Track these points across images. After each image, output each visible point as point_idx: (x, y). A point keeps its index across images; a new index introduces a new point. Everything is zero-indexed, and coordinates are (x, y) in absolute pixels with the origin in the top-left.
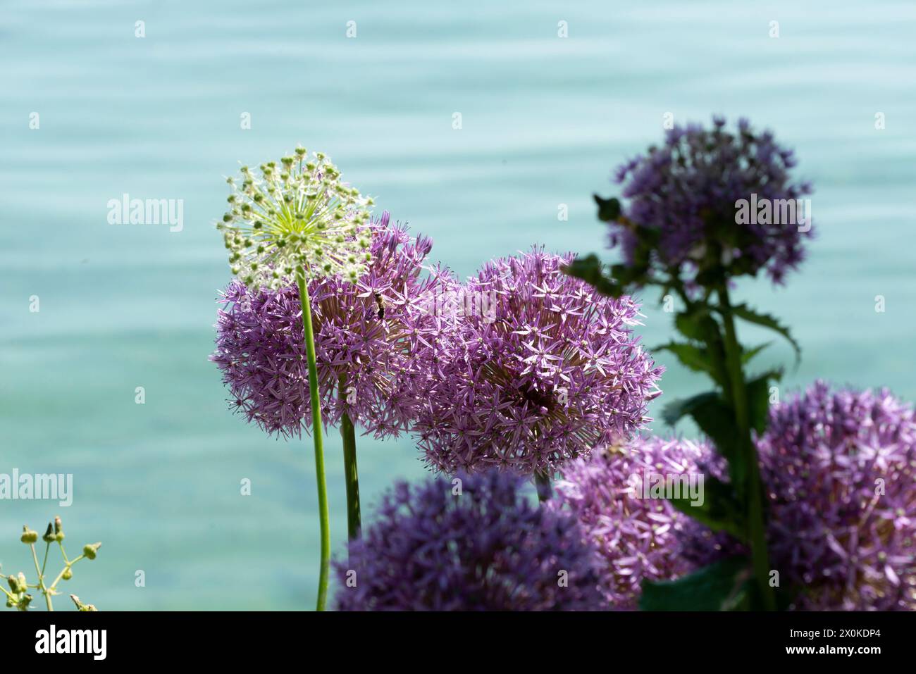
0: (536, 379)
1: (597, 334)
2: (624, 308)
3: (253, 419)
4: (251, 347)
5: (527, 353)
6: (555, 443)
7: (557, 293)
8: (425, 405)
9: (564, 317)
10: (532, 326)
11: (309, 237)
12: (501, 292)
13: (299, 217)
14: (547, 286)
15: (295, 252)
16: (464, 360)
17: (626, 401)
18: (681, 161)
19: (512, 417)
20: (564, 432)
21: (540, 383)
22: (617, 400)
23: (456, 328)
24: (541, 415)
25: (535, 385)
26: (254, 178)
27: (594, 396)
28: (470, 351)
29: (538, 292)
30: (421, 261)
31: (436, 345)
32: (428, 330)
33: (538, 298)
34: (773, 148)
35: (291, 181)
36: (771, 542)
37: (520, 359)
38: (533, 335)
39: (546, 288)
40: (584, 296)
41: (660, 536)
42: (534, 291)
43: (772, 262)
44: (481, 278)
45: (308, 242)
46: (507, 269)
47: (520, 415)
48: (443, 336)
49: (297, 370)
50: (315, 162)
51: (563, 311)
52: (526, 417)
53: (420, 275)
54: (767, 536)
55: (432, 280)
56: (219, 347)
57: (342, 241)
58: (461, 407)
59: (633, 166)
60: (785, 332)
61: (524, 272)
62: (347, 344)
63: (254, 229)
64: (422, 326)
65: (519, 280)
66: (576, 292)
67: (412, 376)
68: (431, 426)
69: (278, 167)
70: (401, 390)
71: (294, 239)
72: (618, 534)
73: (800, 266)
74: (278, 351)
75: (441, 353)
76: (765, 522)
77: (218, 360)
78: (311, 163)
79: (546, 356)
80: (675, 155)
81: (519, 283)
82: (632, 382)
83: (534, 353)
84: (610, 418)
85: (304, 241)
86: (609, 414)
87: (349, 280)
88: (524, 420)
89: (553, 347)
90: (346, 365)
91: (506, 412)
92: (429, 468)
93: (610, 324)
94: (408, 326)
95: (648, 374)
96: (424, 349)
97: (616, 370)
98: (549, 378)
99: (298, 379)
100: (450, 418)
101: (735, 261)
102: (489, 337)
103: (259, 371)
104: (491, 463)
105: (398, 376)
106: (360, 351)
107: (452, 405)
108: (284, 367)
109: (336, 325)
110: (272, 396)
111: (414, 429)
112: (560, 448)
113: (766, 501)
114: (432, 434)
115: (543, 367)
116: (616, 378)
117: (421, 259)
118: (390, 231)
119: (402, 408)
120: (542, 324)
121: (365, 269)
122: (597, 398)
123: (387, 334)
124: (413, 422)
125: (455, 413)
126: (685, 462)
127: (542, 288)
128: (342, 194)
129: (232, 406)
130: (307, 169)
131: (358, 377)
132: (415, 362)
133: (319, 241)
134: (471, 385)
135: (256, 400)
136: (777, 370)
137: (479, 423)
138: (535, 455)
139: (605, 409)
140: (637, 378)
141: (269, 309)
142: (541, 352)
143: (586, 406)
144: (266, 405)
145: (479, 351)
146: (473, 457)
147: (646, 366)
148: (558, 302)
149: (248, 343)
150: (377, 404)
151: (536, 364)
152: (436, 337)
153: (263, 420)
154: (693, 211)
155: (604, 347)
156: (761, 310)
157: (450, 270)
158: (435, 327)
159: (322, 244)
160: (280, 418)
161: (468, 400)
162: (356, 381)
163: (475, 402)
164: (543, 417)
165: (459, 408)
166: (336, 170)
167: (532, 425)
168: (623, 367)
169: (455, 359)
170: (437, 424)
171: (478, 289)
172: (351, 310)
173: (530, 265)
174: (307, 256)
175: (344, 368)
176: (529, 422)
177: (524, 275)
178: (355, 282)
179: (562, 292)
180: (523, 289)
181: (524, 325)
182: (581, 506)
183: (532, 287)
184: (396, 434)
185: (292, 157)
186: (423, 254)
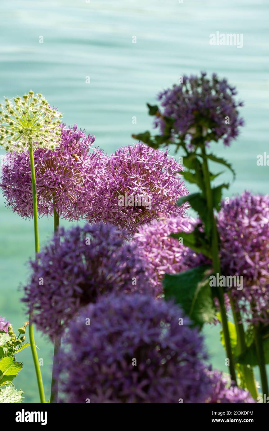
1: (164, 179)
3: (16, 211)
4: (15, 180)
5: (134, 186)
7: (148, 161)
8: (90, 207)
9: (150, 171)
10: (137, 174)
11: (33, 129)
12: (125, 161)
13: (29, 121)
14: (144, 158)
15: (27, 136)
16: (107, 189)
17: (176, 208)
18: (187, 91)
20: (149, 220)
22: (172, 208)
23: (104, 174)
24: (139, 213)
26: (10, 104)
27: (162, 205)
28: (110, 184)
29: (140, 160)
30: (90, 145)
31: (95, 182)
32: (91, 174)
33: (140, 163)
35: (26, 105)
36: (222, 258)
37: (131, 188)
38: (137, 178)
39: (143, 159)
40: (159, 163)
41: (177, 257)
42: (138, 160)
43: (225, 136)
44: (116, 154)
45: (33, 132)
46: (127, 151)
47: (130, 212)
48: (97, 177)
50: (37, 98)
51: (150, 169)
52: (132, 213)
53: (89, 151)
54: (220, 256)
55: (95, 154)
56: (2, 180)
57: (48, 132)
59: (166, 93)
60: (229, 166)
61: (134, 152)
62: (56, 179)
63: (9, 126)
64: (89, 173)
65: (132, 155)
66: (156, 161)
67: (84, 194)
68: (93, 217)
69: (21, 99)
70: (79, 200)
71: (27, 130)
72: (159, 256)
73: (237, 138)
74: (26, 181)
75: (96, 184)
76: (219, 249)
78: (35, 98)
79: (142, 187)
80: (184, 89)
81: (132, 156)
83: (136, 186)
85: (31, 131)
86: (168, 213)
87: (51, 149)
88: (132, 215)
89: (145, 183)
90: (55, 188)
91: (124, 211)
93: (170, 175)
94: (82, 172)
96: (90, 182)
97: (172, 195)
100: (100, 214)
101: (209, 135)
102: (118, 179)
103: (18, 190)
105: (78, 194)
106: (61, 182)
107: (101, 208)
108: (28, 188)
109: (51, 171)
110: (24, 200)
111: (86, 218)
114: (93, 220)
115: (140, 192)
116: (172, 198)
118: (77, 132)
119: (79, 208)
120: (140, 174)
121: (58, 145)
123: (74, 175)
124: (85, 214)
125: (103, 211)
126: (190, 227)
127: (142, 159)
128: (49, 112)
129: (6, 205)
130: (33, 100)
131: (60, 193)
132: (85, 188)
134: (110, 199)
135: (18, 203)
136: (226, 183)
137: (112, 215)
139: (166, 211)
141: (23, 163)
142: (140, 185)
143: (158, 209)
144: (22, 205)
145: (113, 185)
148: (148, 165)
149: (14, 178)
151: (137, 191)
152: (95, 179)
153: (20, 212)
154: (190, 112)
155: (167, 184)
156: (218, 156)
157: (102, 150)
158: (94, 174)
159: (39, 133)
160: (27, 211)
161: (108, 206)
162: (60, 195)
163: (111, 207)
164: (140, 214)
165: (104, 209)
166: (46, 102)
167: (135, 217)
168: (175, 193)
169: (103, 188)
170: (95, 216)
171: (115, 159)
172: (58, 165)
173: (137, 148)
174: (32, 138)
175: (55, 190)
176: (134, 215)
177: (134, 154)
178: (53, 150)
179: (150, 160)
180: (133, 159)
181: (133, 174)
182: (145, 245)
183: (137, 158)
184: (77, 219)
185: (27, 95)
186: (91, 143)
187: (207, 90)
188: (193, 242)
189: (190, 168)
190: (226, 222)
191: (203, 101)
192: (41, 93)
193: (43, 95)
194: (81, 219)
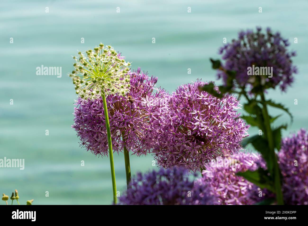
0: (199, 131)
1: (223, 113)
2: (233, 102)
3: (89, 150)
4: (87, 122)
5: (195, 121)
6: (207, 156)
7: (207, 97)
8: (156, 142)
9: (209, 107)
10: (197, 110)
11: (105, 79)
12: (185, 98)
13: (101, 71)
14: (203, 95)
15: (100, 85)
16: (171, 125)
17: (235, 138)
18: (245, 45)
19: (190, 146)
20: (211, 151)
21: (201, 133)
22: (231, 138)
23: (167, 112)
25: (199, 133)
26: (83, 56)
27: (222, 137)
28: (173, 121)
29: (200, 97)
30: (153, 86)
31: (160, 119)
32: (156, 113)
33: (199, 99)
34: (280, 39)
35: (98, 57)
36: (284, 192)
37: (193, 123)
38: (197, 114)
41: (243, 191)
42: (198, 97)
43: (281, 83)
44: (177, 92)
45: (105, 81)
46: (187, 88)
47: (193, 145)
48: (162, 115)
49: (105, 130)
50: (107, 49)
51: (209, 104)
52: (195, 146)
53: (153, 92)
54: (282, 190)
55: (158, 93)
56: (75, 122)
57: (118, 80)
58: (170, 143)
59: (226, 47)
60: (286, 110)
61: (194, 89)
62: (125, 119)
63: (84, 76)
64: (154, 112)
65: (192, 92)
67: (150, 131)
68: (159, 151)
69: (93, 52)
70: (147, 137)
71: (100, 80)
72: (227, 191)
74: (98, 123)
75: (161, 122)
76: (282, 184)
77: (75, 127)
78: (105, 50)
79: (202, 122)
80: (242, 43)
81: (192, 94)
82: (237, 131)
83: (198, 121)
84: (229, 145)
85: (103, 80)
86: (228, 144)
87: (122, 95)
88: (195, 147)
89: (205, 118)
90: (124, 128)
91: (188, 144)
92: (159, 167)
93: (228, 109)
94: (148, 112)
95: (243, 128)
96: (155, 120)
97: (230, 127)
98: (204, 131)
99: (105, 134)
100: (166, 147)
101: (267, 83)
102: (181, 115)
103: (91, 131)
104: (183, 164)
105: (145, 131)
106: (130, 122)
107: (167, 142)
108: (100, 129)
109: (120, 112)
110: (96, 140)
111: (153, 152)
112: (209, 158)
113: (281, 176)
114: (159, 154)
115: (201, 126)
116: (230, 130)
117: (153, 85)
118: (141, 75)
119: (147, 144)
120: (201, 110)
121: (128, 90)
122: (223, 138)
123: (140, 115)
124: (152, 149)
125: (168, 145)
126: (252, 162)
127: (201, 96)
128: (118, 61)
129: (81, 145)
130: (104, 52)
131: (129, 132)
132: (151, 126)
133: (110, 80)
134: (174, 134)
135: (91, 142)
136: (284, 124)
137: (177, 149)
138: (199, 161)
139: (226, 142)
140: (239, 129)
141: (94, 107)
142: (201, 120)
143: (219, 141)
144: (94, 144)
145: (177, 121)
146: (175, 162)
147: (243, 125)
148: (207, 101)
149: (86, 120)
150: (138, 142)
151: (199, 125)
152: (160, 116)
153: (93, 150)
155: (226, 118)
156: (277, 102)
157: (165, 89)
158: (159, 112)
159: (111, 81)
160: (99, 149)
161: (173, 140)
162: (129, 134)
163: (176, 141)
164: (202, 146)
165: (169, 143)
166: (115, 52)
167: (198, 149)
168: (233, 126)
169: (168, 124)
170: (161, 150)
171: (176, 97)
172: (126, 106)
173: (196, 87)
174: (105, 86)
175: (124, 129)
176: (197, 147)
177: (194, 91)
178: (124, 95)
179: (208, 97)
180: (193, 96)
181: (194, 110)
182: (213, 180)
183: (197, 95)
184: (145, 154)
185: (98, 48)
186: (154, 83)
187: (262, 44)
188: (258, 179)
189: (251, 113)
190: (285, 158)
191: (260, 54)
192: (111, 45)
193: (112, 46)
194: (148, 153)
